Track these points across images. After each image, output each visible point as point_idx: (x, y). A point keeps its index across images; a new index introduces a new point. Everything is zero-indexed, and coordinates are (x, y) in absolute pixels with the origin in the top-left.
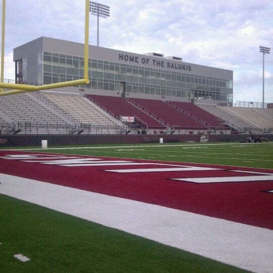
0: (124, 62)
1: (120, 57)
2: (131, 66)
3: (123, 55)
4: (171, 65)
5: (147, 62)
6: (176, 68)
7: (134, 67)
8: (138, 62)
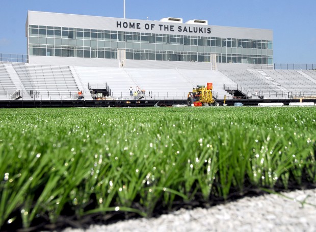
0: (122, 29)
1: (118, 24)
2: (131, 33)
3: (121, 22)
4: (183, 29)
5: (152, 27)
6: (190, 32)
7: (135, 33)
8: (140, 28)
